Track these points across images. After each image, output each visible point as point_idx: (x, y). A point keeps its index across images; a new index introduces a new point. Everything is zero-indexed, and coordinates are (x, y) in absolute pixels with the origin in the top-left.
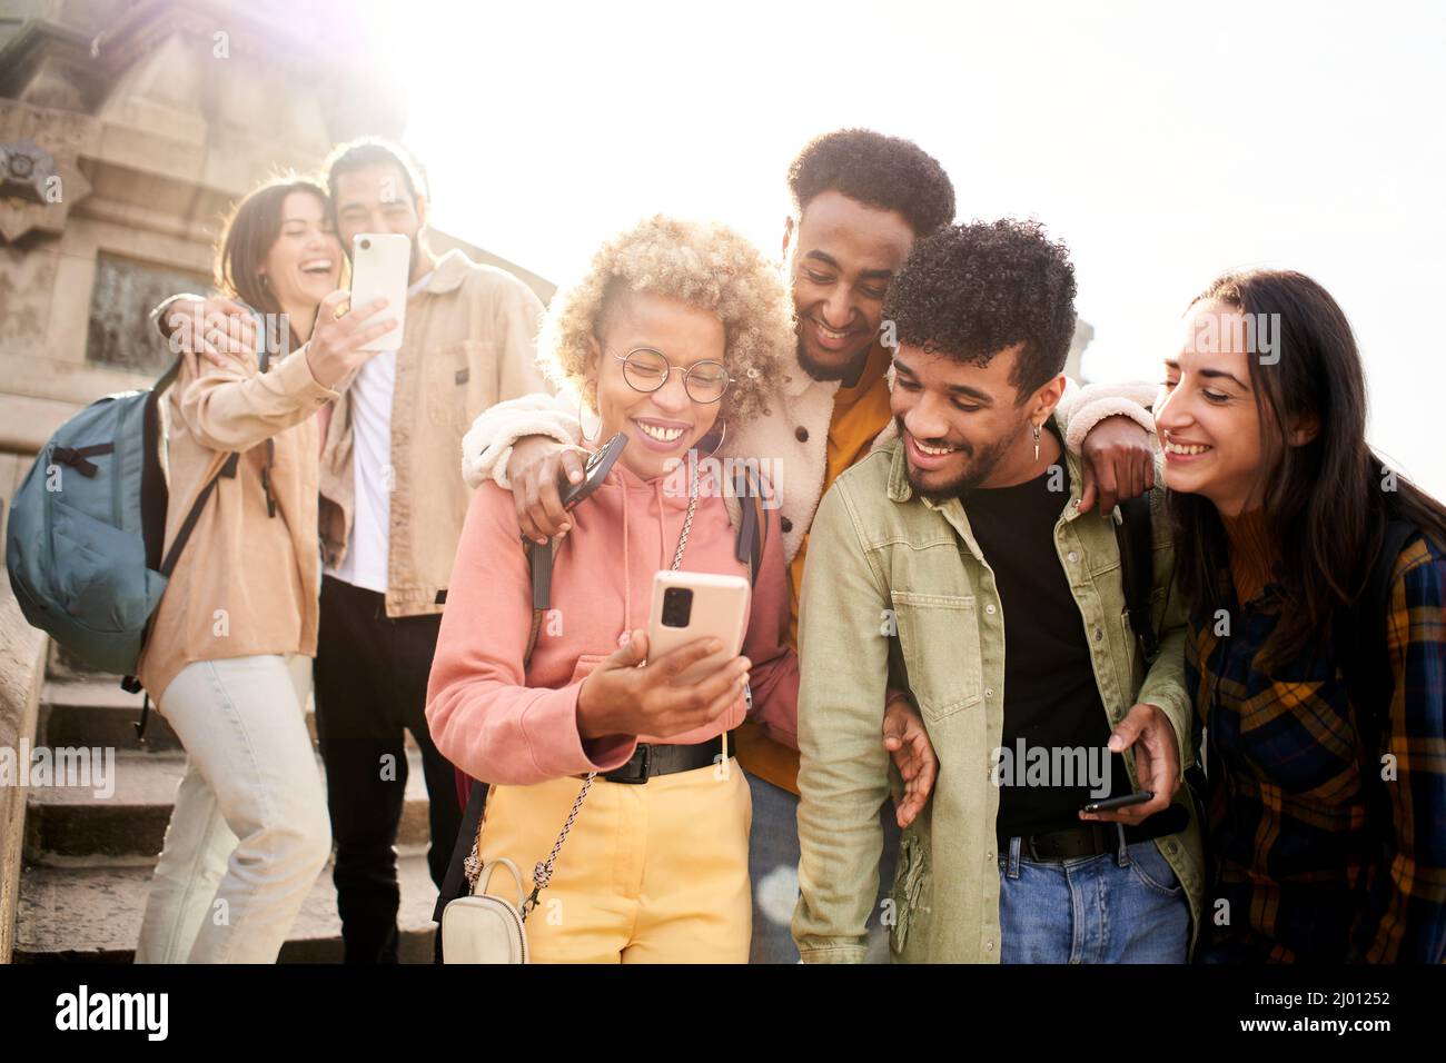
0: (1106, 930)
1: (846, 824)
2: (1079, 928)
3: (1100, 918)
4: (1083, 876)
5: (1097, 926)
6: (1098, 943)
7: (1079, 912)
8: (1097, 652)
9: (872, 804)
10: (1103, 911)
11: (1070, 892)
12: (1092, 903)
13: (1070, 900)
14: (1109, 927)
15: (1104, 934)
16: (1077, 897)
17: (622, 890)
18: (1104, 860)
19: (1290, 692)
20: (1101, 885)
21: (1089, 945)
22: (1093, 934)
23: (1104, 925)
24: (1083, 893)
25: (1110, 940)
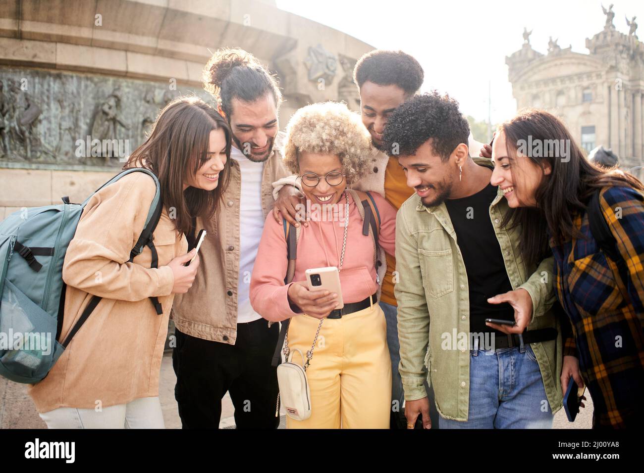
0: (513, 378)
1: (410, 330)
2: (501, 377)
3: (511, 372)
4: (504, 356)
5: (509, 376)
6: (510, 383)
7: (501, 370)
8: (507, 261)
9: (422, 323)
10: (512, 370)
11: (498, 362)
12: (508, 366)
13: (498, 365)
14: (515, 376)
15: (512, 379)
16: (501, 364)
17: (336, 354)
18: (514, 350)
19: (582, 263)
20: (512, 359)
21: (506, 384)
22: (508, 379)
23: (513, 376)
24: (503, 362)
25: (515, 382)
